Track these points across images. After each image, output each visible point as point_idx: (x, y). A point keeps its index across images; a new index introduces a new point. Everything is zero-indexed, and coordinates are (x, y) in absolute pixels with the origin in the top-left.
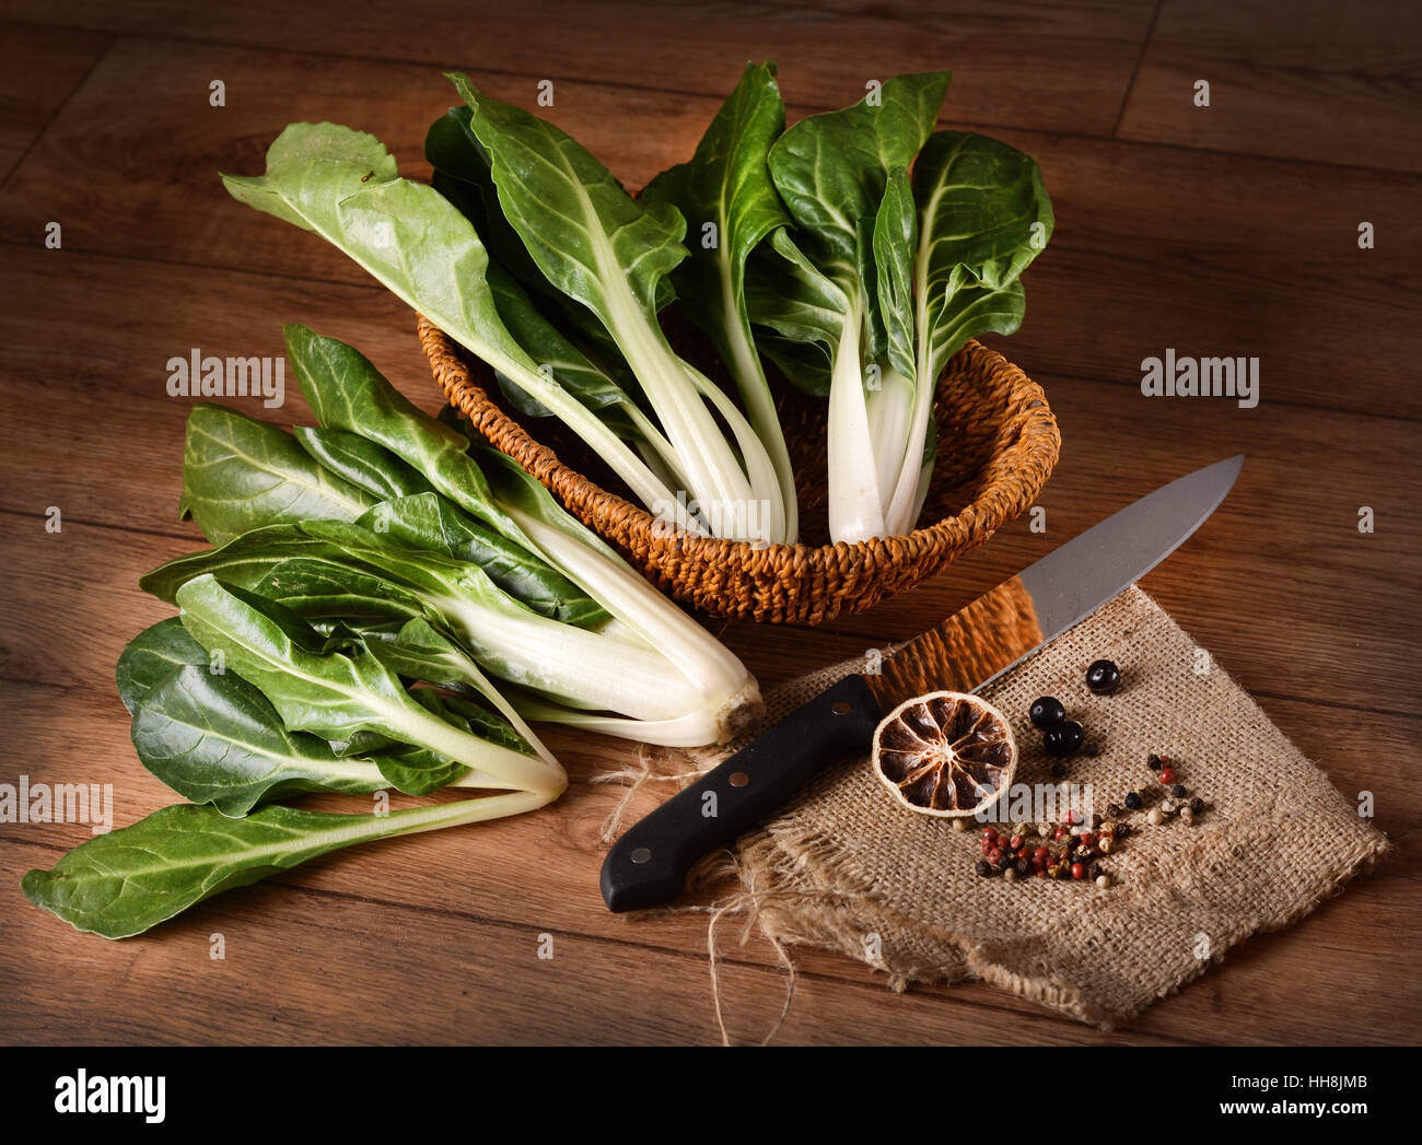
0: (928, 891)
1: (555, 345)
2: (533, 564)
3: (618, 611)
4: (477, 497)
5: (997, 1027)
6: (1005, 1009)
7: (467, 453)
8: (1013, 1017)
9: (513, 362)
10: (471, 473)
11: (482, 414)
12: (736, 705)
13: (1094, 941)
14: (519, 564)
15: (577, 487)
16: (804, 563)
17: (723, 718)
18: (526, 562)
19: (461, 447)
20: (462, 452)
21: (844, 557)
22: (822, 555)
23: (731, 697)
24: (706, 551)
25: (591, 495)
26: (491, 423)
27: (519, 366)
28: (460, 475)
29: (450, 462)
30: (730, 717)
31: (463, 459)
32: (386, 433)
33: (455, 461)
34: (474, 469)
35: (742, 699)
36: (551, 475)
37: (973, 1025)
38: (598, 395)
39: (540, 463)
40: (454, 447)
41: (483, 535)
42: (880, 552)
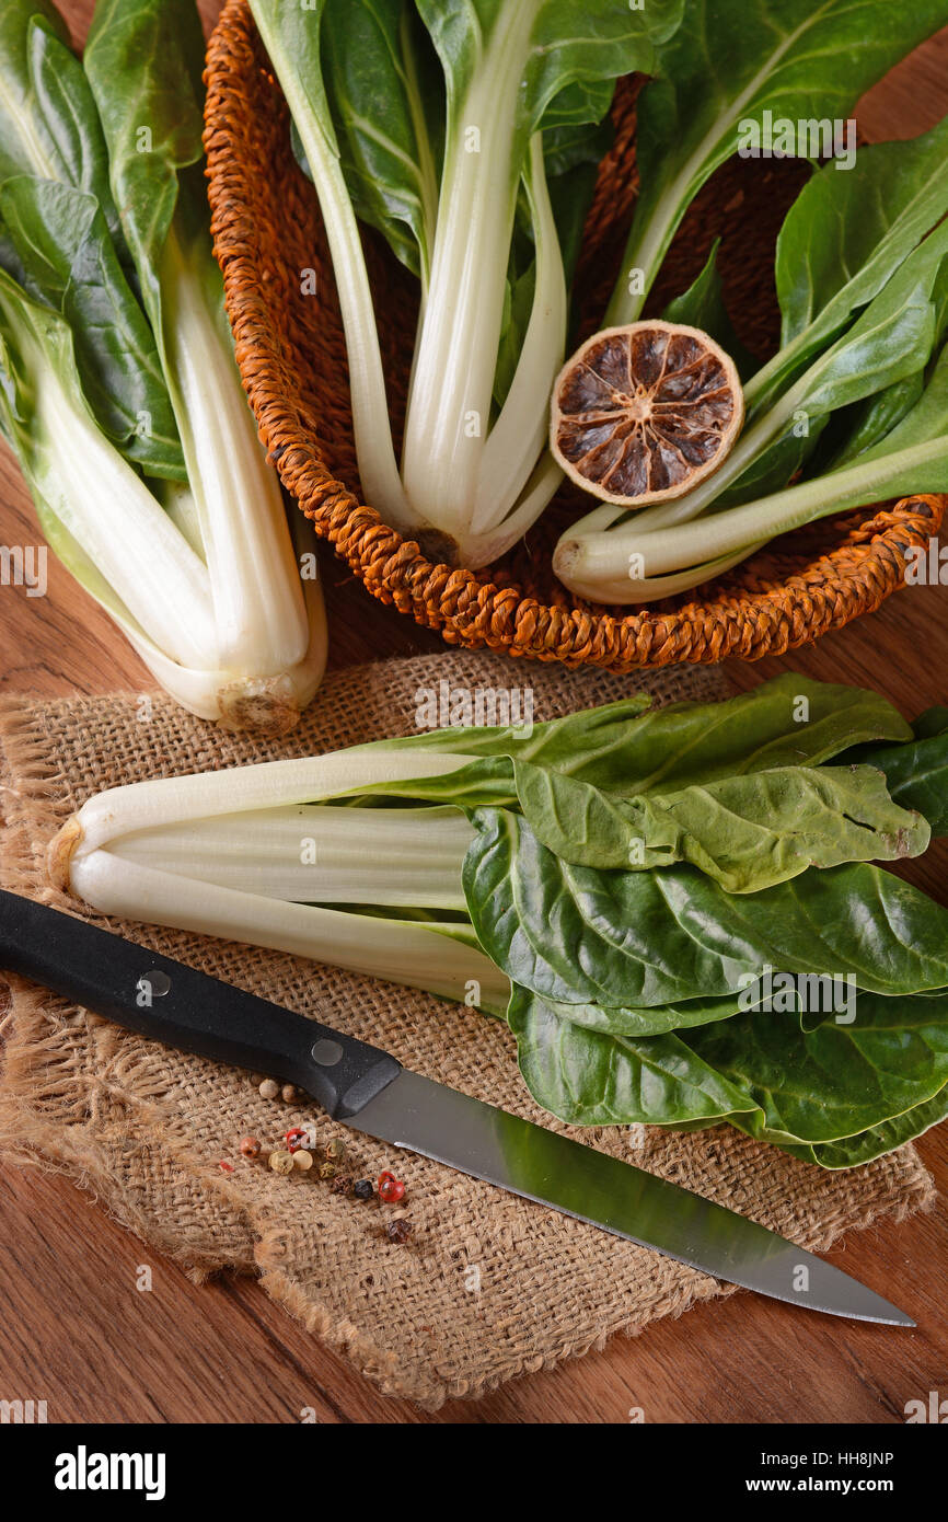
0: (246, 1117)
1: (380, 99)
2: (147, 360)
3: (200, 484)
4: (143, 237)
5: (227, 1345)
6: (258, 1322)
7: (178, 171)
8: (258, 1339)
9: (302, 92)
10: (161, 200)
11: (215, 131)
12: (252, 693)
13: (462, 1254)
14: (131, 350)
15: (239, 297)
16: (397, 574)
17: (229, 699)
18: (140, 353)
19: (178, 160)
20: (173, 167)
21: (451, 596)
22: (425, 577)
23: (251, 679)
24: (300, 482)
25: (244, 318)
26: (218, 149)
27: (306, 101)
28: (144, 195)
29: (144, 173)
30: (238, 703)
31: (167, 176)
32: (107, 90)
33: (152, 174)
34: (168, 198)
35: (263, 689)
36: (226, 262)
37: (199, 1318)
38: (388, 195)
39: (224, 238)
40: (169, 154)
41: (118, 286)
42: (499, 619)
